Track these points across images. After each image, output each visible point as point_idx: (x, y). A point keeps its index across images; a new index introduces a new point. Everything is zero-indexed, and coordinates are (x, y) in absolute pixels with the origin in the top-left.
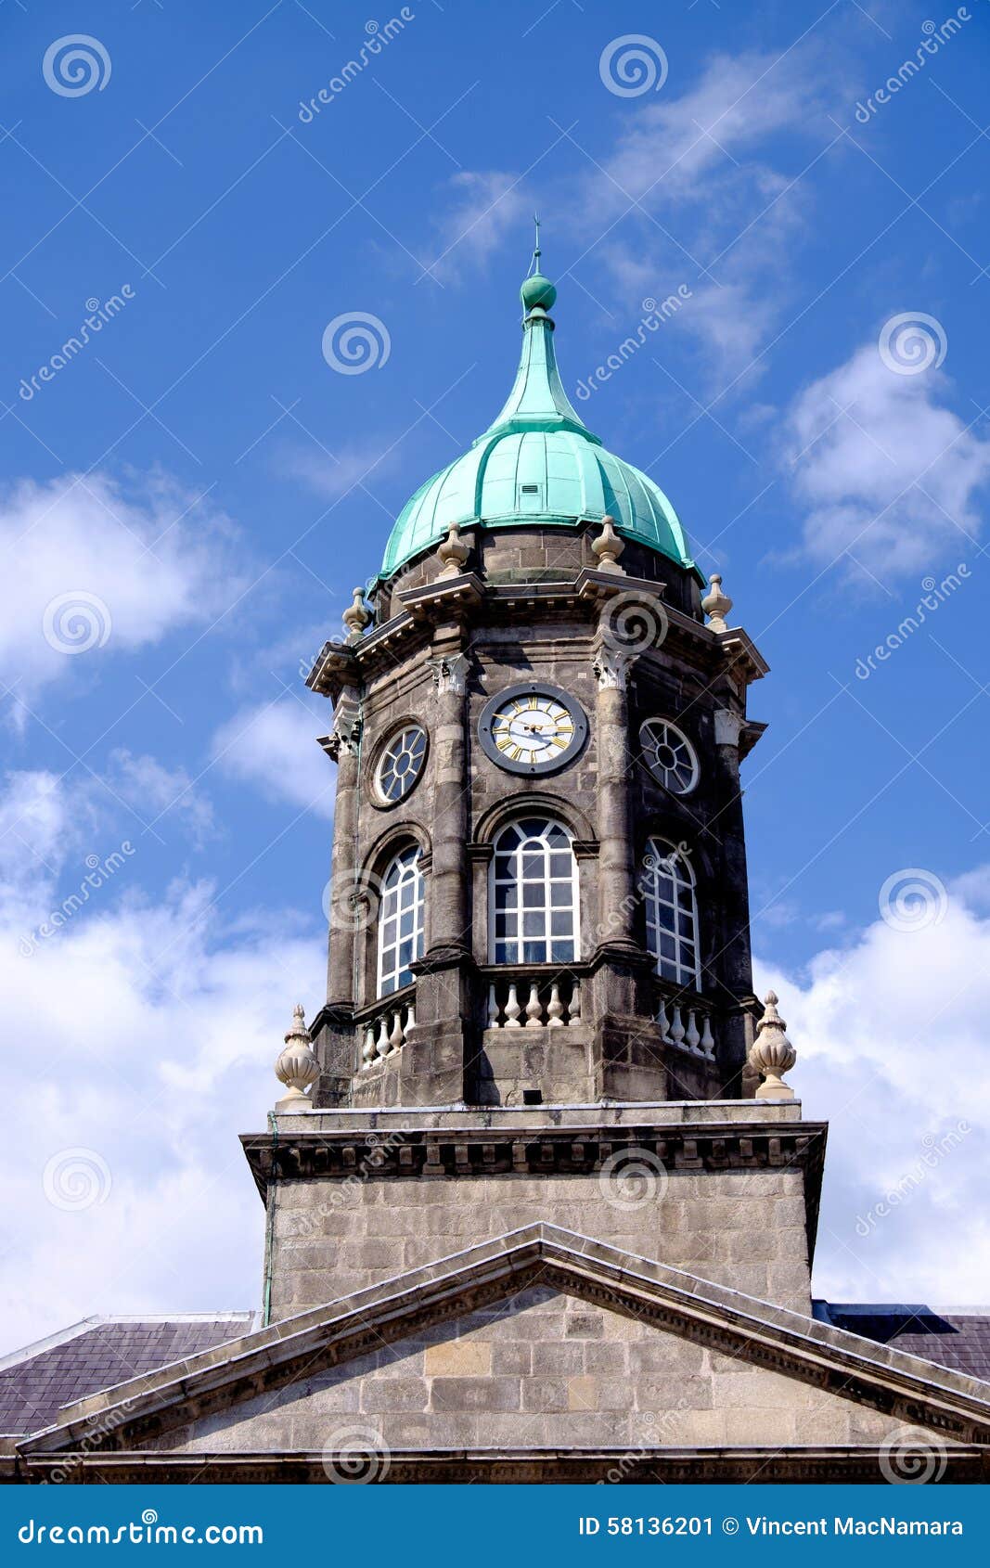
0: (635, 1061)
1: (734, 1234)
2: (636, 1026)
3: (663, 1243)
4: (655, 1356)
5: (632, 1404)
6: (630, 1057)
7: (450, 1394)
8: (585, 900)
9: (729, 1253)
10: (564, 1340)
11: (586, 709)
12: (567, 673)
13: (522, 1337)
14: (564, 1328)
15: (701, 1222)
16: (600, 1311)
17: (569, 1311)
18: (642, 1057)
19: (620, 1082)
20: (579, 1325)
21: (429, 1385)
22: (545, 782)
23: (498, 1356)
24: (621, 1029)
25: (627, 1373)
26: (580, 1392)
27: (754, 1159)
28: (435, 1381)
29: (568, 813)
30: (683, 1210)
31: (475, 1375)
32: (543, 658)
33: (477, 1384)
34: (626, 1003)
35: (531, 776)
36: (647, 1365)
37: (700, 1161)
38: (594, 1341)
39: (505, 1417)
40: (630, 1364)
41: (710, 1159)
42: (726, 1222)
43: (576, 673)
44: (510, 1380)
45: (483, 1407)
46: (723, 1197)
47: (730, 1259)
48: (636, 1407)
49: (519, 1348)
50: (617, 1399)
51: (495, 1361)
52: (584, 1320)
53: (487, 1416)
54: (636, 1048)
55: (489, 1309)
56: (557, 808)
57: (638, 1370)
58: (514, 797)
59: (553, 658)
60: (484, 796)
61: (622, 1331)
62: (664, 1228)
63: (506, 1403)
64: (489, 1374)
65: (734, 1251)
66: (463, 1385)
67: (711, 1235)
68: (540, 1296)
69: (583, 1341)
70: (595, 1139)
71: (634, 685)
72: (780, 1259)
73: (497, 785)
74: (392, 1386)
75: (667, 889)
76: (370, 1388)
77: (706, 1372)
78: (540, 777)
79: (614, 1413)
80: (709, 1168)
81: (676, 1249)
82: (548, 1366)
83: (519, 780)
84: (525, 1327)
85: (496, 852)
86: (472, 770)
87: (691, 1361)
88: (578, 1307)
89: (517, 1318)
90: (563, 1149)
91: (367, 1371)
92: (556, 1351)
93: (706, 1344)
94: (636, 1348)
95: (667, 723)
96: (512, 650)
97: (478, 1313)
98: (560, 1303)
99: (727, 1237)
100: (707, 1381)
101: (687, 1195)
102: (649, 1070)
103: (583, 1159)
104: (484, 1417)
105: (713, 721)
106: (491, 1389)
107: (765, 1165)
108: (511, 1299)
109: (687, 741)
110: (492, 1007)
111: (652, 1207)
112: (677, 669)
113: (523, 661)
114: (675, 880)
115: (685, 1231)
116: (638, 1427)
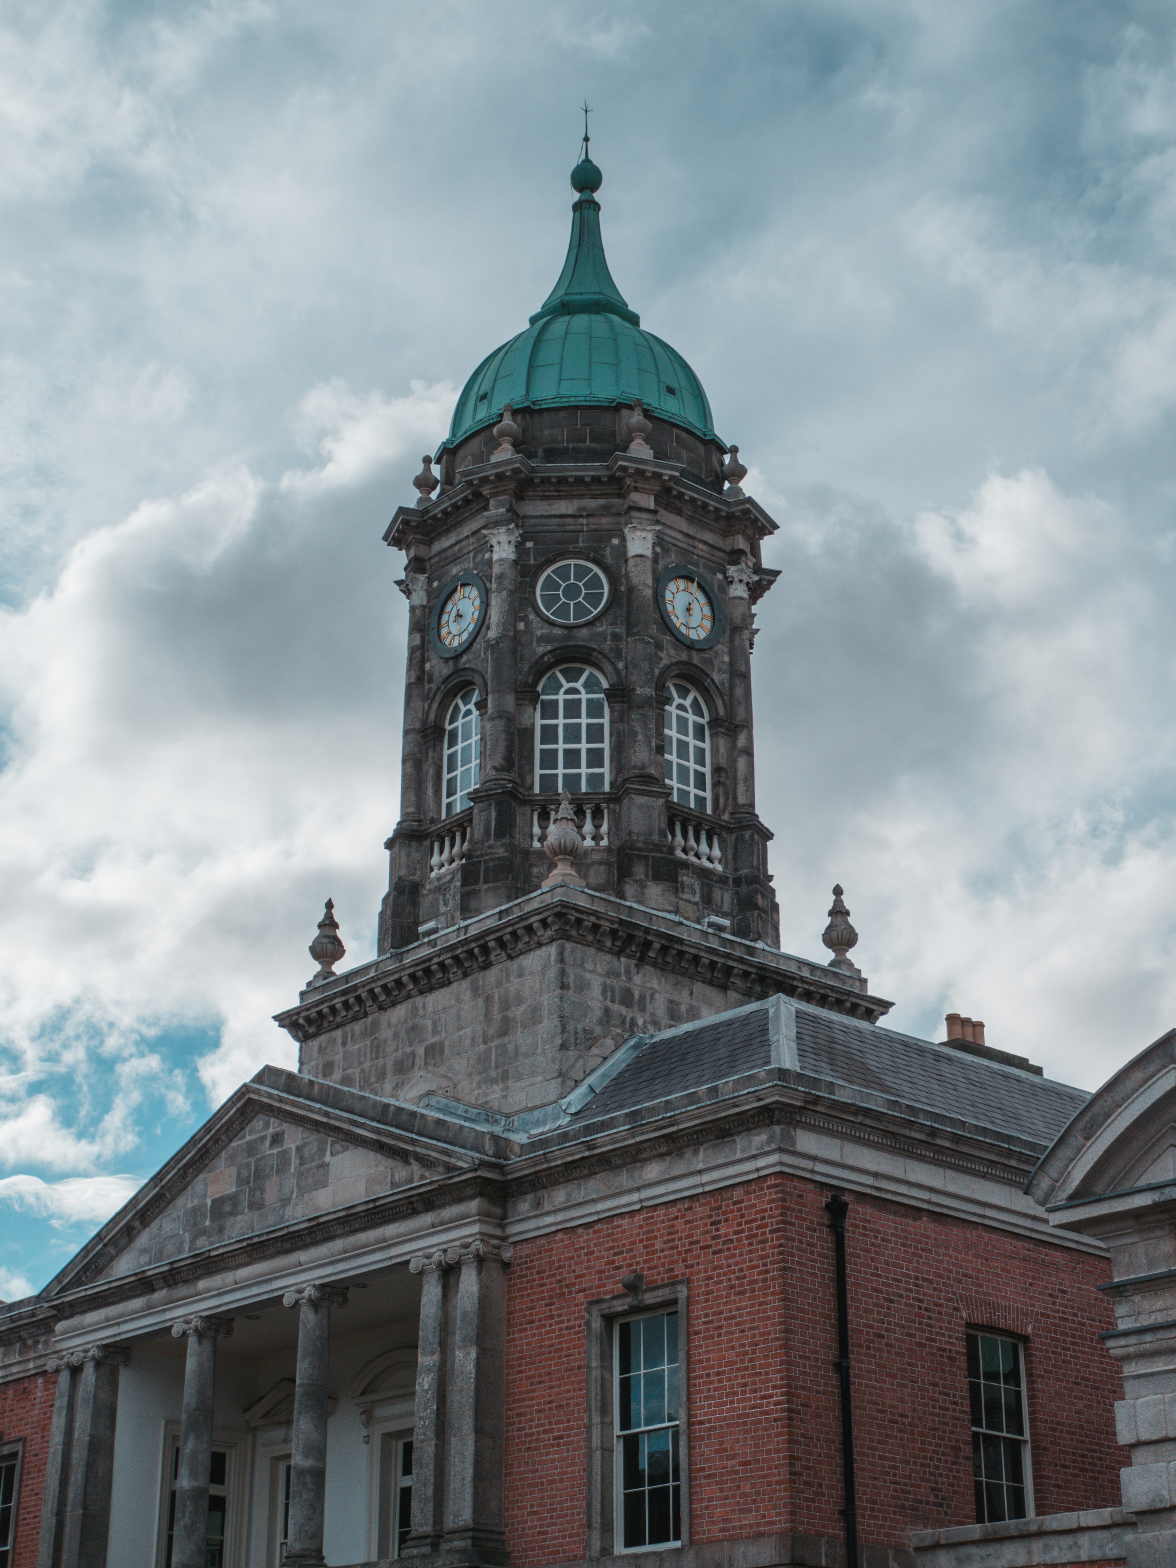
0: (486, 881)
1: (522, 1008)
2: (490, 851)
3: (486, 1029)
5: (293, 1192)
6: (482, 880)
7: (218, 1210)
9: (519, 1025)
10: (268, 1153)
11: (488, 584)
12: (478, 558)
13: (249, 1157)
14: (268, 1143)
15: (505, 1005)
16: (283, 1126)
17: (271, 1130)
18: (491, 875)
19: (473, 904)
20: (276, 1139)
21: (209, 1202)
22: (464, 658)
23: (239, 1174)
24: (477, 857)
25: (293, 1170)
26: (272, 1192)
27: (532, 943)
28: (212, 1201)
29: (477, 680)
30: (496, 998)
31: (229, 1192)
32: (466, 551)
33: (230, 1198)
34: (487, 832)
35: (457, 657)
36: (302, 1161)
37: (503, 955)
38: (280, 1149)
39: (240, 1217)
40: (294, 1160)
41: (509, 952)
42: (519, 1000)
43: (484, 556)
44: (242, 1190)
45: (231, 1214)
46: (519, 980)
47: (520, 1030)
48: (294, 1195)
49: (248, 1165)
50: (287, 1191)
51: (237, 1178)
52: (277, 1135)
53: (233, 1220)
54: (487, 869)
55: (239, 1140)
56: (472, 678)
57: (298, 1165)
58: (448, 678)
59: (471, 548)
60: (432, 686)
61: (293, 1137)
62: (486, 1015)
63: (240, 1208)
64: (234, 1189)
65: (522, 1022)
66: (223, 1200)
67: (510, 1014)
68: (258, 1123)
69: (275, 1151)
70: (441, 959)
71: (530, 545)
72: (546, 1021)
73: (440, 672)
74: (195, 1210)
75: (573, 709)
76: (185, 1213)
77: (328, 1158)
78: (461, 655)
79: (285, 1202)
80: (510, 958)
81: (492, 1031)
82: (260, 1175)
83: (451, 663)
84: (251, 1149)
85: (448, 727)
86: (428, 666)
87: (322, 1151)
88: (275, 1126)
89: (248, 1143)
90: (428, 972)
91: (185, 1202)
92: (263, 1162)
93: (329, 1136)
94: (298, 1149)
95: (572, 562)
96: (449, 553)
97: (233, 1144)
98: (267, 1126)
99: (518, 1012)
100: (328, 1165)
101: (499, 984)
102: (495, 884)
103: (441, 976)
104: (230, 1221)
105: (623, 540)
106: (233, 1199)
107: (540, 945)
108: (248, 1129)
109: (596, 569)
110: (435, 860)
111: (480, 1001)
112: (583, 509)
113: (456, 559)
114: (584, 696)
115: (497, 1016)
116: (294, 1208)
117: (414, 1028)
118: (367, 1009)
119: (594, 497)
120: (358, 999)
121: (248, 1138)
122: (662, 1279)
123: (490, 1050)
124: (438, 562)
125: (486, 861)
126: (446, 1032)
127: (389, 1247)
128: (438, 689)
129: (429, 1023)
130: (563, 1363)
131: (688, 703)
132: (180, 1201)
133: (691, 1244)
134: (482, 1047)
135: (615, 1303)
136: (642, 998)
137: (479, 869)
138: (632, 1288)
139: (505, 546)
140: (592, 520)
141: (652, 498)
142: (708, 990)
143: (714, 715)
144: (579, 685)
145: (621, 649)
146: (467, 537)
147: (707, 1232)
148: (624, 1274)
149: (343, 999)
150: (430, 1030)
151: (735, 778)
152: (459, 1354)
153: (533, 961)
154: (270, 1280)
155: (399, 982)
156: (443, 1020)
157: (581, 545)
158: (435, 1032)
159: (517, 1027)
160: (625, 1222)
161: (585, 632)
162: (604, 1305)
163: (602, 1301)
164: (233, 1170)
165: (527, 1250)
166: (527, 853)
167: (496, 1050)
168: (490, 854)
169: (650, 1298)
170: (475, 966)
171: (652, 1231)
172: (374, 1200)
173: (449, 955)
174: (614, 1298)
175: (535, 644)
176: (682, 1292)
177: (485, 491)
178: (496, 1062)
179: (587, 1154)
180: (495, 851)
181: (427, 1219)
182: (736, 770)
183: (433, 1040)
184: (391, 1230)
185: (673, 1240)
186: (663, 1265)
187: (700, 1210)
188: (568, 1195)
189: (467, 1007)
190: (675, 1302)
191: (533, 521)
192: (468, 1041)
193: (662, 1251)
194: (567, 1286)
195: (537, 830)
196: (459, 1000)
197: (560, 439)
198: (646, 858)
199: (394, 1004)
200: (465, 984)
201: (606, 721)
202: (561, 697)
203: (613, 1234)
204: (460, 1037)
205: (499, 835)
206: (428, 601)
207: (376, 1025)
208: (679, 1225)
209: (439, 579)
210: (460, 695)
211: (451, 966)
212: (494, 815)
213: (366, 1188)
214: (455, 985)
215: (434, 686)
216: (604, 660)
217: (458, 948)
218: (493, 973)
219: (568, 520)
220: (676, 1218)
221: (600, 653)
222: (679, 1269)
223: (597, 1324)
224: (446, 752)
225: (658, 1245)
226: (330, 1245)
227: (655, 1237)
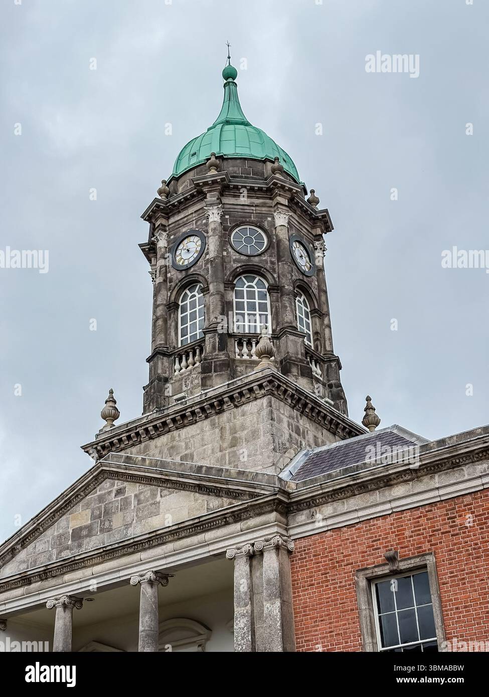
0: (215, 372)
1: (245, 432)
2: (217, 357)
3: (221, 444)
4: (142, 497)
5: (133, 520)
6: (213, 370)
7: (77, 535)
8: (206, 311)
9: (244, 441)
10: (113, 500)
11: (205, 234)
12: (199, 223)
13: (100, 503)
14: (113, 494)
15: (234, 431)
16: (126, 484)
17: (116, 487)
18: (218, 369)
19: (208, 383)
20: (120, 492)
21: (71, 532)
22: (192, 269)
23: (92, 513)
24: (210, 360)
25: (132, 508)
26: (117, 521)
27: (251, 397)
28: (73, 530)
29: (200, 279)
30: (228, 428)
31: (85, 524)
32: (191, 220)
33: (86, 527)
34: (214, 348)
35: (188, 269)
36: (139, 502)
37: (232, 405)
38: (123, 497)
39: (94, 537)
40: (134, 502)
41: (236, 403)
42: (243, 428)
43: (203, 221)
44: (95, 522)
45: (87, 536)
46: (243, 417)
47: (244, 443)
48: (135, 521)
49: (99, 508)
50: (129, 519)
51: (91, 516)
52: (120, 489)
53: (88, 539)
54: (215, 366)
55: (92, 495)
56: (196, 278)
57: (136, 505)
58: (182, 279)
59: (194, 218)
60: (172, 284)
61: (132, 490)
62: (221, 437)
63: (94, 532)
64: (89, 522)
65: (246, 439)
66: (81, 529)
67: (237, 435)
68: (107, 484)
69: (119, 498)
70: (193, 409)
71: (227, 217)
72: (262, 438)
73: (177, 277)
74: (60, 536)
75: (251, 295)
76: (53, 538)
77: (158, 499)
78: (190, 268)
79: (127, 526)
80: (236, 407)
81: (225, 445)
82: (107, 512)
83: (184, 273)
84: (101, 499)
85: (181, 304)
86: (169, 275)
87: (154, 495)
88: (118, 484)
89: (99, 496)
90: (184, 417)
91: (51, 533)
92: (110, 505)
93: (159, 486)
94: (136, 496)
95: (248, 227)
96: (181, 222)
97: (87, 497)
98: (113, 485)
99: (243, 434)
100: (159, 503)
101: (229, 421)
102: (221, 373)
103: (192, 418)
104: (86, 541)
105: (273, 218)
106: (89, 528)
107: (256, 399)
108: (98, 488)
109: (260, 231)
110: (177, 366)
111: (217, 430)
112: (253, 203)
113: (185, 224)
114: (256, 290)
115: (228, 436)
116: (134, 528)
117: (172, 447)
118: (142, 439)
119: (258, 198)
120: (137, 434)
121: (98, 493)
122: (412, 554)
123: (225, 455)
124: (174, 227)
125: (214, 362)
126: (194, 447)
127: (208, 545)
128: (177, 285)
129: (183, 444)
130: (339, 608)
131: (302, 300)
132: (49, 532)
133: (433, 531)
134: (219, 454)
135: (376, 569)
136: (304, 432)
137: (212, 366)
138: (391, 559)
139: (217, 215)
140: (257, 208)
141: (287, 200)
142: (328, 434)
143: (313, 308)
144: (253, 284)
145: (275, 268)
146: (192, 213)
147: (446, 524)
148: (382, 553)
149: (127, 434)
150: (183, 447)
151: (324, 338)
152: (267, 605)
153: (251, 408)
154: (119, 571)
155: (164, 424)
156: (192, 441)
157: (252, 219)
158: (186, 448)
159: (243, 442)
160: (380, 522)
161: (257, 259)
162: (368, 572)
163: (366, 569)
164: (89, 512)
165: (304, 543)
166: (234, 360)
167: (229, 455)
168: (217, 358)
169: (403, 565)
170: (213, 412)
171: (402, 526)
172: (199, 518)
173: (198, 406)
174: (375, 567)
175: (232, 263)
176: (430, 560)
177: (205, 189)
178: (229, 461)
179: (352, 483)
180: (219, 357)
181: (237, 527)
182: (324, 334)
183: (186, 453)
184: (209, 535)
185: (419, 530)
186: (413, 545)
187: (437, 512)
188: (335, 509)
189: (208, 433)
190: (425, 566)
191: (228, 206)
192: (210, 451)
193: (411, 537)
194: (338, 562)
195: (237, 350)
196: (202, 430)
197: (238, 172)
198: (297, 365)
199: (159, 436)
200: (206, 423)
201: (268, 302)
202: (245, 289)
203: (371, 529)
204: (205, 449)
205: (221, 349)
206: (168, 245)
207: (147, 448)
208: (423, 521)
209: (174, 234)
210: (188, 288)
211: (199, 413)
212: (217, 340)
213: (188, 513)
214: (199, 424)
215: (173, 284)
216: (267, 272)
217: (204, 402)
218: (225, 416)
219: (246, 207)
220: (420, 517)
221: (265, 269)
222: (426, 546)
223: (363, 583)
224: (180, 316)
225: (407, 533)
226: (164, 547)
227: (405, 529)
